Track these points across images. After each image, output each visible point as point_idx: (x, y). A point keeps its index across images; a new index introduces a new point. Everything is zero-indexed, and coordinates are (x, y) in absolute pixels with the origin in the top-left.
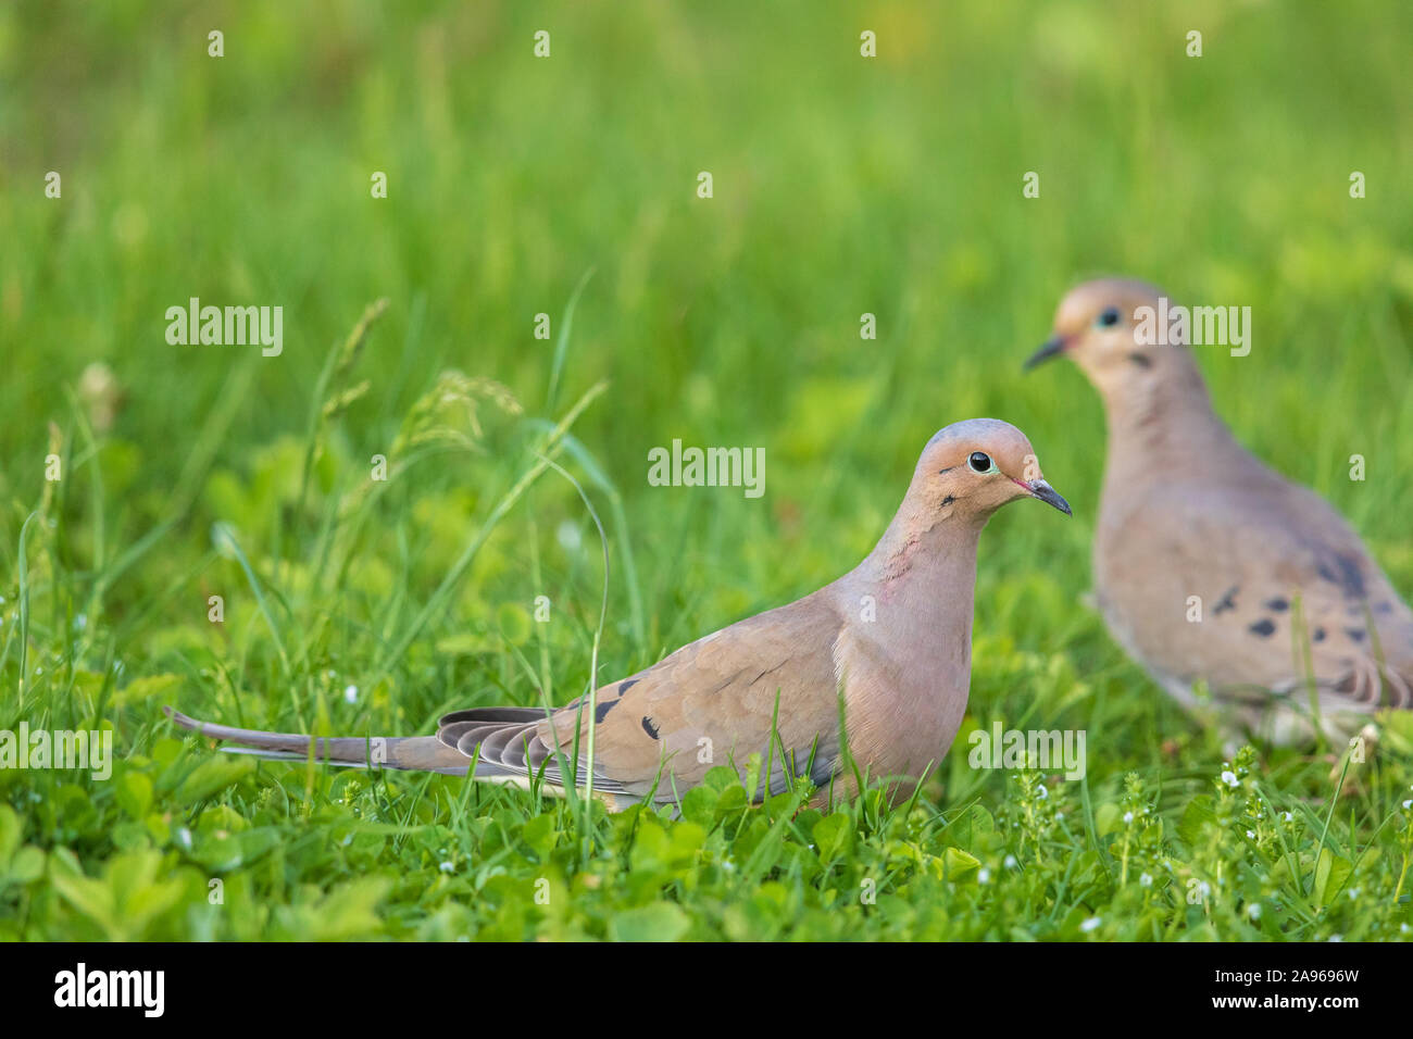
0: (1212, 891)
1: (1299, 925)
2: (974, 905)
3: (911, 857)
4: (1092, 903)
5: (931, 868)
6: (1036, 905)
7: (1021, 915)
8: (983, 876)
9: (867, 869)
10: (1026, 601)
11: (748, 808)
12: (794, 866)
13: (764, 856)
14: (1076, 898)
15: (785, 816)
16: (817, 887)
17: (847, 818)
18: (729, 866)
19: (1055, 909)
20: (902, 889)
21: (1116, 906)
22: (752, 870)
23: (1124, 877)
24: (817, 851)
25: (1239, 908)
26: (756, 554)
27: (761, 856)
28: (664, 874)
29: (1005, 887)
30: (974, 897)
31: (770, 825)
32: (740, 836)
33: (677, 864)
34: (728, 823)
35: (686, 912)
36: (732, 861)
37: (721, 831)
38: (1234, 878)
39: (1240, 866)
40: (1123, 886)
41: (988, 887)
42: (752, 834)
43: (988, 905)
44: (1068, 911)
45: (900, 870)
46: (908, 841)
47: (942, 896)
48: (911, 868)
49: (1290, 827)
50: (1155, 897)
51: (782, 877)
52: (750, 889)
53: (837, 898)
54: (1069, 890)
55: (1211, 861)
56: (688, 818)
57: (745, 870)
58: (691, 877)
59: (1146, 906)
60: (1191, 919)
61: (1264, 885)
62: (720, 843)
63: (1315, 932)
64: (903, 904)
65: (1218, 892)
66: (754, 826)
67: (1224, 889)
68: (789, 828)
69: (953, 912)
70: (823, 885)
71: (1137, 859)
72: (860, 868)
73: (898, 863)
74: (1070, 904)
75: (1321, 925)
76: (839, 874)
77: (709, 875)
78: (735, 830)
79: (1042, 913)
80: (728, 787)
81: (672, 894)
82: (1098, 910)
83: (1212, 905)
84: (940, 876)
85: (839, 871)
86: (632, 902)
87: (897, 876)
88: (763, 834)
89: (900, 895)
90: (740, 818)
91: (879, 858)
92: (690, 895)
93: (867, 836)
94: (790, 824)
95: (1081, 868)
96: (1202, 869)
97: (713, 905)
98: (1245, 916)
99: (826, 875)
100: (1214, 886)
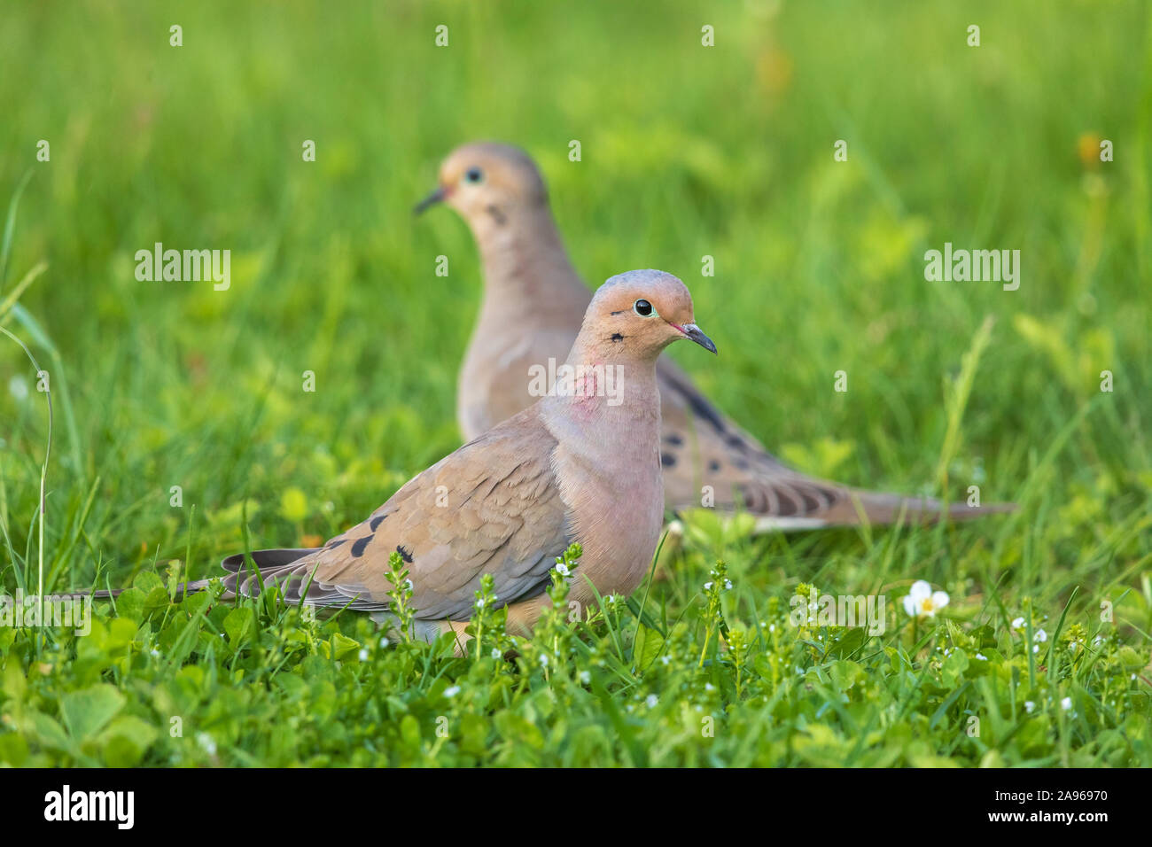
0: (550, 661)
1: (622, 687)
2: (356, 679)
3: (304, 641)
4: (453, 675)
5: (320, 650)
6: (407, 677)
7: (395, 686)
8: (363, 655)
9: (269, 652)
10: (393, 429)
11: (171, 605)
12: (209, 652)
13: (183, 645)
14: (439, 670)
15: (200, 611)
16: (228, 668)
17: (251, 610)
18: (156, 653)
19: (422, 681)
20: (298, 668)
21: (472, 677)
22: (174, 656)
23: (478, 652)
24: (227, 639)
25: (572, 675)
26: (172, 397)
27: (182, 644)
28: (104, 659)
29: (381, 664)
30: (356, 673)
31: (188, 619)
32: (164, 629)
33: (114, 652)
34: (155, 618)
35: (121, 691)
36: (158, 650)
37: (148, 624)
38: (567, 651)
39: (572, 640)
40: (478, 660)
41: (367, 663)
42: (173, 627)
43: (368, 678)
44: (433, 681)
45: (295, 652)
46: (301, 628)
47: (331, 672)
48: (303, 652)
49: (613, 607)
50: (504, 667)
51: (200, 661)
52: (174, 672)
53: (244, 676)
54: (433, 664)
55: (548, 636)
56: (121, 615)
57: (169, 657)
58: (125, 662)
59: (497, 676)
60: (533, 685)
61: (594, 656)
62: (148, 634)
63: (635, 692)
64: (296, 679)
65: (555, 661)
66: (175, 620)
67: (559, 659)
68: (204, 621)
69: (339, 685)
70: (233, 666)
71: (488, 637)
72: (263, 651)
73: (292, 647)
74: (435, 676)
75: (640, 686)
76: (245, 657)
77: (139, 660)
78: (160, 624)
79: (411, 684)
80: (153, 589)
81: (110, 677)
82: (458, 680)
83: (551, 671)
84: (328, 656)
85: (246, 654)
86: (78, 685)
87: (291, 657)
88: (183, 626)
89: (295, 673)
90: (164, 614)
91: (278, 642)
92: (125, 678)
93: (267, 625)
94: (204, 617)
95: (443, 646)
96: (542, 644)
97: (144, 686)
98: (578, 681)
99: (235, 658)
100: (552, 658)
